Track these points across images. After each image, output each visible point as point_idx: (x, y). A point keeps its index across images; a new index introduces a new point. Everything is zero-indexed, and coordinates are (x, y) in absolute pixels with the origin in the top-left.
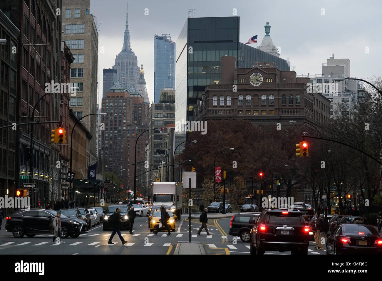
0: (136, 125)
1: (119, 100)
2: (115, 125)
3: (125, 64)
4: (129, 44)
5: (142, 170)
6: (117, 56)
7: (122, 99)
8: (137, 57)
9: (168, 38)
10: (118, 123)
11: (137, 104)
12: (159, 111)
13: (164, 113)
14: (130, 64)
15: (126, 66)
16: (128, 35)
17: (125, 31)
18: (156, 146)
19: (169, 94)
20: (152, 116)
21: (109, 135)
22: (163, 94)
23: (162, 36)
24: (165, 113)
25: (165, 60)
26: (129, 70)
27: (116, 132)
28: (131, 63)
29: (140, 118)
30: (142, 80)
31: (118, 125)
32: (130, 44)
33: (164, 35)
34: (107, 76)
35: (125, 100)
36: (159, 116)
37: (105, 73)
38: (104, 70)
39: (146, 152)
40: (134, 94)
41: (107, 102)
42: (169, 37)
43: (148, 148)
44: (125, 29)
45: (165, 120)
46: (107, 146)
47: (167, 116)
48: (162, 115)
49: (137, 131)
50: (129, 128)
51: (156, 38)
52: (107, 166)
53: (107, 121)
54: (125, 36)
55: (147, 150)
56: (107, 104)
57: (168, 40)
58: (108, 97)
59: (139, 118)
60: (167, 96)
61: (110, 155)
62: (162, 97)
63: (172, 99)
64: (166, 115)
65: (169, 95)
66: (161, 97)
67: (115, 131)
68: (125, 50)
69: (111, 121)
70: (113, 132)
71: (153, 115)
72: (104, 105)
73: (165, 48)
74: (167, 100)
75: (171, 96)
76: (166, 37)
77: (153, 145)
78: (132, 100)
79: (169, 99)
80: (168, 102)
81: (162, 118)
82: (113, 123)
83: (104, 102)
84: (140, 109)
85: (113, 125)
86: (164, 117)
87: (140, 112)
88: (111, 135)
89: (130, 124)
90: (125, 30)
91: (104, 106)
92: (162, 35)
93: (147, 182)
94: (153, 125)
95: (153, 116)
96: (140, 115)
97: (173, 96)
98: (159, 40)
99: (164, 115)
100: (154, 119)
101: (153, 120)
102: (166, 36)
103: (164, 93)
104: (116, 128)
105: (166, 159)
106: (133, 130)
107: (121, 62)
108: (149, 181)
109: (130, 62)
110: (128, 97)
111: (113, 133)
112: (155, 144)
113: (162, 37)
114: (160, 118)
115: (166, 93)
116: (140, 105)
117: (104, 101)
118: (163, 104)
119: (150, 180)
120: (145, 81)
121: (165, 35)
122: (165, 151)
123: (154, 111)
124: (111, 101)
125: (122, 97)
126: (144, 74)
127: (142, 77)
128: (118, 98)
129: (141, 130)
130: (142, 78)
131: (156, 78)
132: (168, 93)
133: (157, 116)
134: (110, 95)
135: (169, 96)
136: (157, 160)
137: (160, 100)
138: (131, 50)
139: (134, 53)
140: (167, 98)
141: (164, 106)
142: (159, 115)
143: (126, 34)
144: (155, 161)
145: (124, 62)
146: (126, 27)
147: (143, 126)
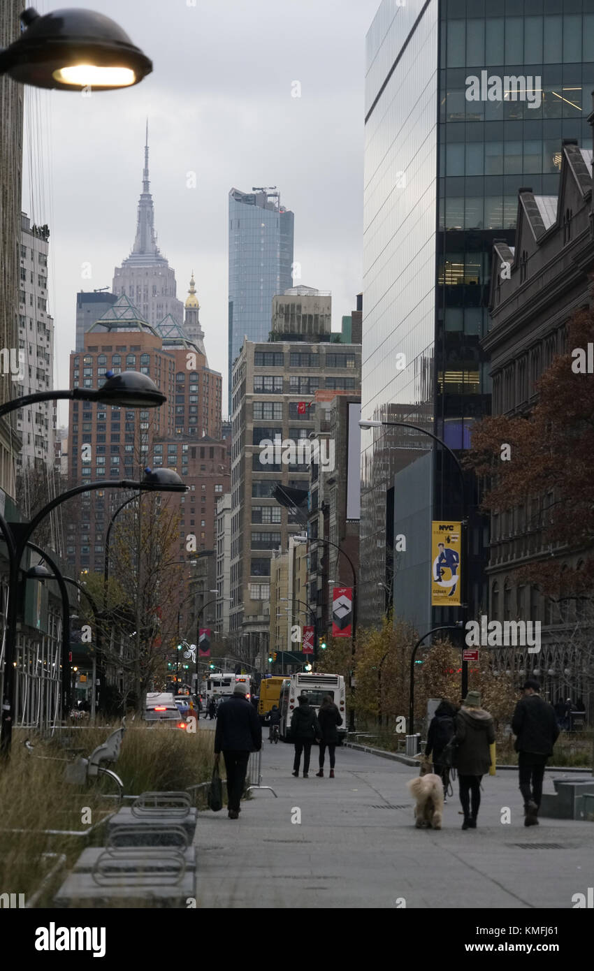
0: (181, 439)
1: (127, 356)
2: (115, 437)
3: (143, 293)
4: (152, 234)
5: (204, 579)
6: (117, 269)
7: (138, 353)
8: (174, 272)
9: (270, 199)
10: (122, 433)
11: (183, 374)
12: (269, 370)
13: (287, 376)
14: (154, 292)
15: (142, 297)
16: (148, 209)
17: (139, 199)
18: (258, 491)
19: (303, 309)
20: (243, 386)
21: (94, 470)
22: (281, 309)
23: (254, 192)
24: (290, 374)
25: (262, 265)
26: (153, 309)
27: (116, 460)
28: (159, 289)
29: (193, 420)
30: (192, 328)
31: (122, 437)
32: (155, 236)
33: (258, 189)
34: (89, 311)
35: (145, 359)
36: (268, 388)
37: (83, 304)
38: (78, 294)
39: (219, 517)
40: (174, 343)
41: (88, 365)
42: (275, 195)
43: (226, 501)
44: (142, 192)
45: (291, 401)
46: (87, 507)
47: (299, 386)
48: (279, 381)
49: (186, 459)
50: (158, 448)
51: (237, 200)
52: (86, 572)
53: (87, 427)
54: (139, 212)
55: (224, 510)
56: (88, 371)
57: (272, 204)
58: (89, 347)
59: (190, 417)
60: (299, 318)
61: (96, 535)
62: (281, 322)
63: (316, 328)
64: (294, 381)
65: (304, 312)
66: (274, 320)
67: (113, 456)
68: (142, 252)
69: (101, 427)
70: (108, 461)
71: (247, 382)
72: (77, 373)
73: (260, 228)
74: (296, 331)
75: (310, 316)
76: (265, 195)
77: (248, 487)
78: (168, 358)
79: (304, 327)
80: (300, 338)
81: (278, 392)
82: (108, 432)
83: (78, 366)
84: (194, 388)
85: (108, 438)
86: (287, 387)
87: (194, 399)
88: (101, 471)
89: (161, 434)
90: (141, 195)
91: (78, 377)
92: (254, 189)
93: (226, 620)
94: (248, 417)
95: (249, 386)
96: (193, 409)
97: (316, 315)
98: (244, 206)
99: (285, 383)
100: (250, 397)
101: (249, 401)
102: (264, 193)
103: (288, 307)
104: (115, 449)
105: (315, 523)
106: (172, 453)
107: (128, 287)
108: (231, 617)
109: (154, 287)
110: (154, 349)
111: (108, 464)
112: (254, 486)
113: (252, 195)
114: (274, 392)
115: (293, 306)
116: (194, 377)
117: (77, 362)
118: (284, 343)
119: (236, 610)
120: (202, 330)
121: (262, 189)
122: (310, 493)
123: (251, 366)
124: (102, 360)
125: (137, 348)
126: (198, 309)
127: (193, 316)
128: (125, 350)
129: (198, 452)
130: (193, 321)
131: (235, 318)
132: (299, 307)
133: (263, 385)
134: (99, 343)
135: (305, 316)
136: (263, 539)
137: (270, 330)
138: (157, 252)
139: (167, 261)
140: (296, 324)
141: (286, 350)
142: (268, 382)
143: (145, 206)
144: (255, 545)
145: (137, 287)
146: (144, 187)
147: (207, 439)
